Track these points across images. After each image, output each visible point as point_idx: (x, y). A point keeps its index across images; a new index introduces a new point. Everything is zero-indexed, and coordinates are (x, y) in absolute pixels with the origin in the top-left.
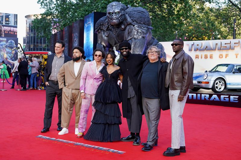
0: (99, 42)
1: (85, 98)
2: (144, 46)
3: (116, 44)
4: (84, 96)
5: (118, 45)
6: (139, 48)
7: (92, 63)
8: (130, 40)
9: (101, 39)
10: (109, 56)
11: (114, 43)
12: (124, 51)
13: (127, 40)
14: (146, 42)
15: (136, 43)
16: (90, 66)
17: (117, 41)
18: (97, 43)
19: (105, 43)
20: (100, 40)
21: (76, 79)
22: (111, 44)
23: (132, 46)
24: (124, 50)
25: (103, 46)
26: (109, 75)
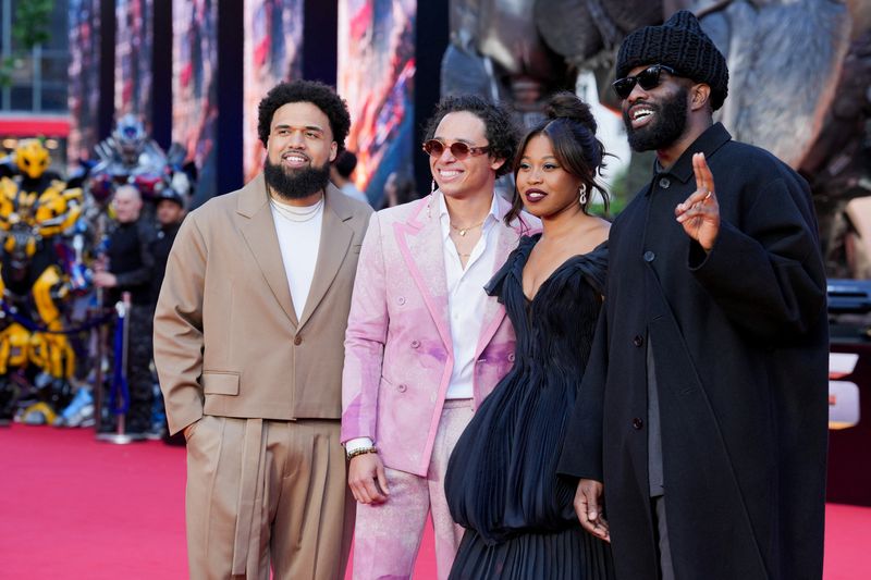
0: (464, 36)
1: (377, 502)
2: (831, 58)
3: (596, 46)
4: (373, 488)
5: (615, 55)
6: (791, 83)
7: (419, 218)
8: (717, 18)
9: (477, 15)
10: (540, 149)
11: (581, 46)
12: (633, 103)
13: (697, 12)
14: (847, 31)
15: (760, 39)
16: (402, 243)
17: (607, 28)
18: (445, 42)
19: (509, 44)
20: (468, 18)
21: (298, 341)
22: (560, 48)
23: (733, 64)
24: (637, 92)
25: (497, 66)
26: (528, 310)
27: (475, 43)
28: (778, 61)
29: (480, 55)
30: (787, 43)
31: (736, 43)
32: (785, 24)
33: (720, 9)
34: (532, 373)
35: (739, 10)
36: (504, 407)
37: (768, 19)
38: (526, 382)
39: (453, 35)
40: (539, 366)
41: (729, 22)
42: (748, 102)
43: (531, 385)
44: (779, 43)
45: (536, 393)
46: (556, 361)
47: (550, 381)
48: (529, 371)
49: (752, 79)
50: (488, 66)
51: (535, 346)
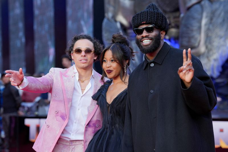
0: (110, 15)
26: (108, 107)
27: (114, 17)
28: (220, 20)
29: (116, 21)
30: (222, 14)
31: (205, 14)
32: (222, 7)
33: (199, 3)
34: (108, 130)
35: (206, 3)
36: (99, 142)
37: (216, 6)
38: (106, 133)
39: (106, 15)
40: (111, 127)
41: (202, 7)
42: (210, 34)
43: (108, 134)
44: (220, 14)
45: (110, 137)
46: (117, 125)
47: (114, 132)
48: (107, 129)
49: (211, 27)
50: (118, 25)
51: (110, 120)
